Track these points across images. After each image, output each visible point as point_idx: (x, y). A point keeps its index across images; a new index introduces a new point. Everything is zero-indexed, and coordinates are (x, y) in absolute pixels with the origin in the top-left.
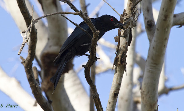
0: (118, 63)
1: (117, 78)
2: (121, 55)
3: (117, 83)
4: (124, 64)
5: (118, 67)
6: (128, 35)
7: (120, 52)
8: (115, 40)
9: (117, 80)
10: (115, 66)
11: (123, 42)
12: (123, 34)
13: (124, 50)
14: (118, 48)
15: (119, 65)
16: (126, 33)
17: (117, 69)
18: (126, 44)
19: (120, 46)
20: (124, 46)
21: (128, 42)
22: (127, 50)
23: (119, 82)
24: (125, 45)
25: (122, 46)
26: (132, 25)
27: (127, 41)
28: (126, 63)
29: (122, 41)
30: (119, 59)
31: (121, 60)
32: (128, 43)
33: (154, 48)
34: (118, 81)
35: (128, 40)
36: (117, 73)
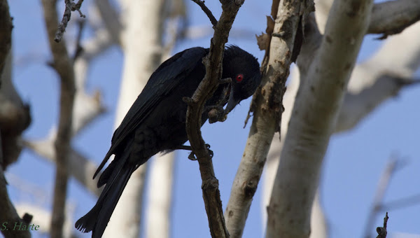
0: (263, 106)
1: (255, 145)
2: (272, 85)
3: (255, 161)
4: (277, 110)
5: (262, 117)
6: (294, 33)
7: (270, 77)
8: (259, 44)
9: (255, 153)
10: (251, 114)
11: (278, 51)
12: (282, 29)
13: (282, 72)
14: (266, 65)
15: (265, 111)
16: (288, 26)
17: (258, 124)
18: (288, 56)
19: (271, 62)
20: (280, 63)
21: (292, 50)
22: (287, 73)
23: (261, 157)
24: (283, 60)
25: (275, 61)
26: (306, 6)
27: (289, 48)
28: (284, 109)
29: (277, 48)
30: (266, 97)
31: (272, 98)
32: (291, 55)
33: (312, 89)
34: (259, 154)
35: (292, 47)
36: (257, 135)
